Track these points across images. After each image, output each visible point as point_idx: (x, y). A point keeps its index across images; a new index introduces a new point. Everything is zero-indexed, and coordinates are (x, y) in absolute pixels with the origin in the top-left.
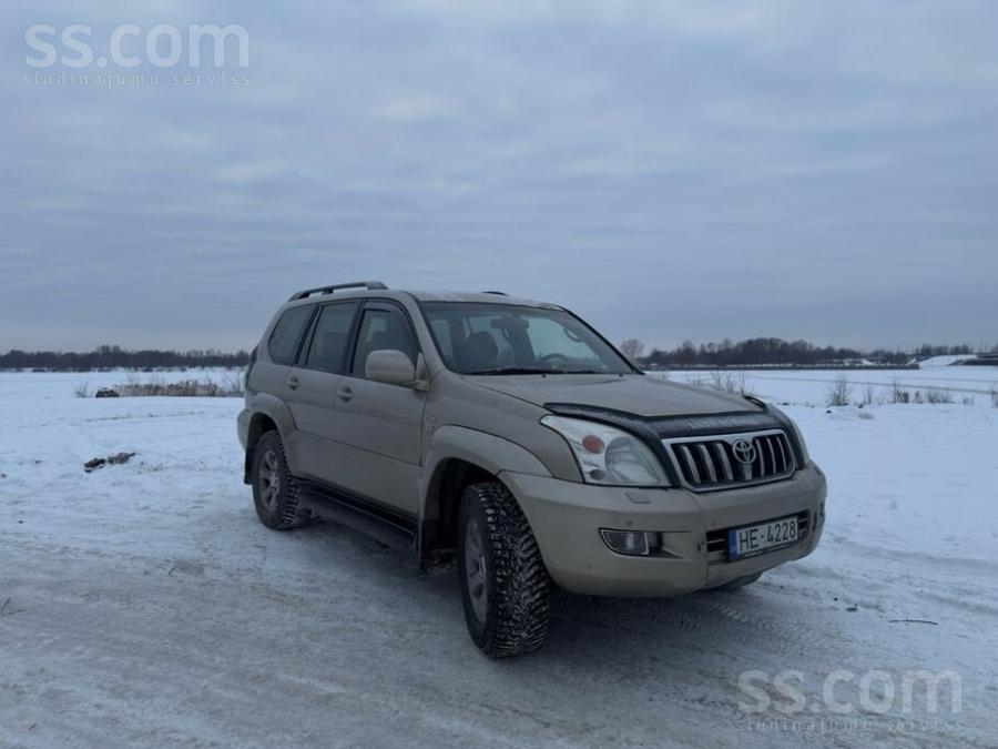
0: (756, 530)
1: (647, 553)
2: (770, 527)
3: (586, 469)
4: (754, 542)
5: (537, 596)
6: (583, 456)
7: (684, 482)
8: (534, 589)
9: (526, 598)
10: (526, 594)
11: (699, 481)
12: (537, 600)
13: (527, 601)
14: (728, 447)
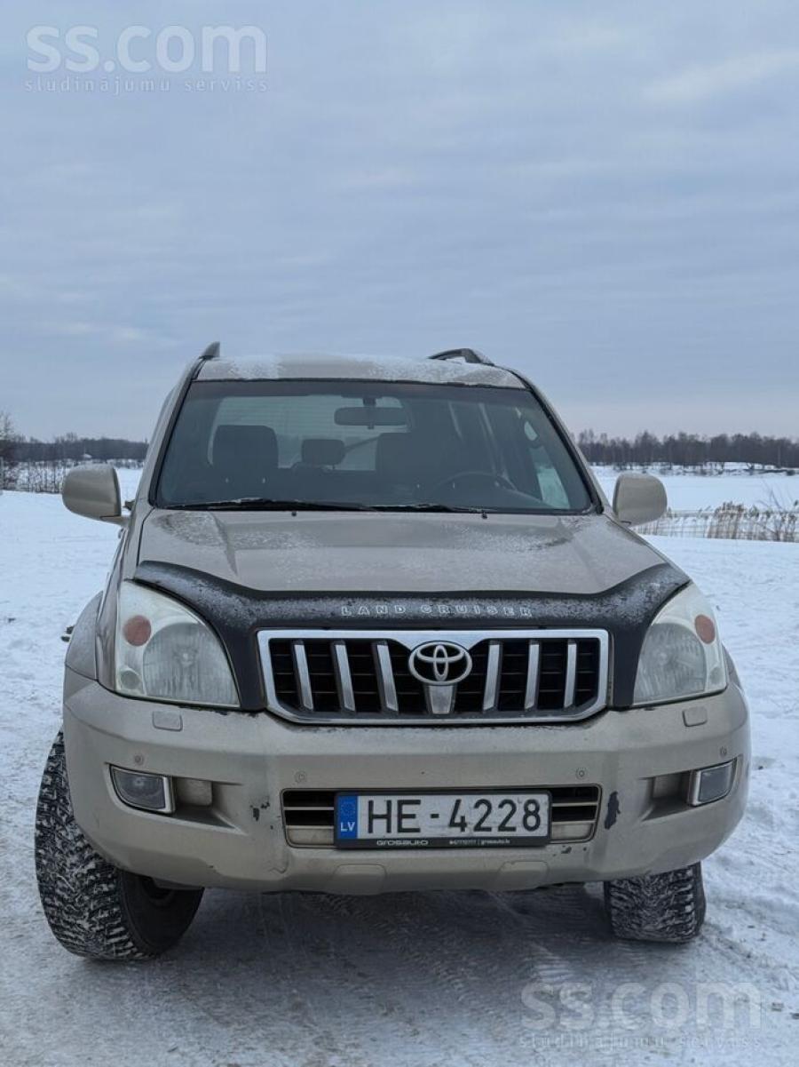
0: (418, 802)
1: (167, 809)
2: (458, 802)
3: (120, 666)
4: (406, 823)
5: (91, 865)
6: (122, 645)
7: (273, 703)
8: (87, 854)
9: (73, 865)
10: (74, 859)
11: (311, 707)
12: (91, 872)
13: (76, 871)
14: (398, 652)
